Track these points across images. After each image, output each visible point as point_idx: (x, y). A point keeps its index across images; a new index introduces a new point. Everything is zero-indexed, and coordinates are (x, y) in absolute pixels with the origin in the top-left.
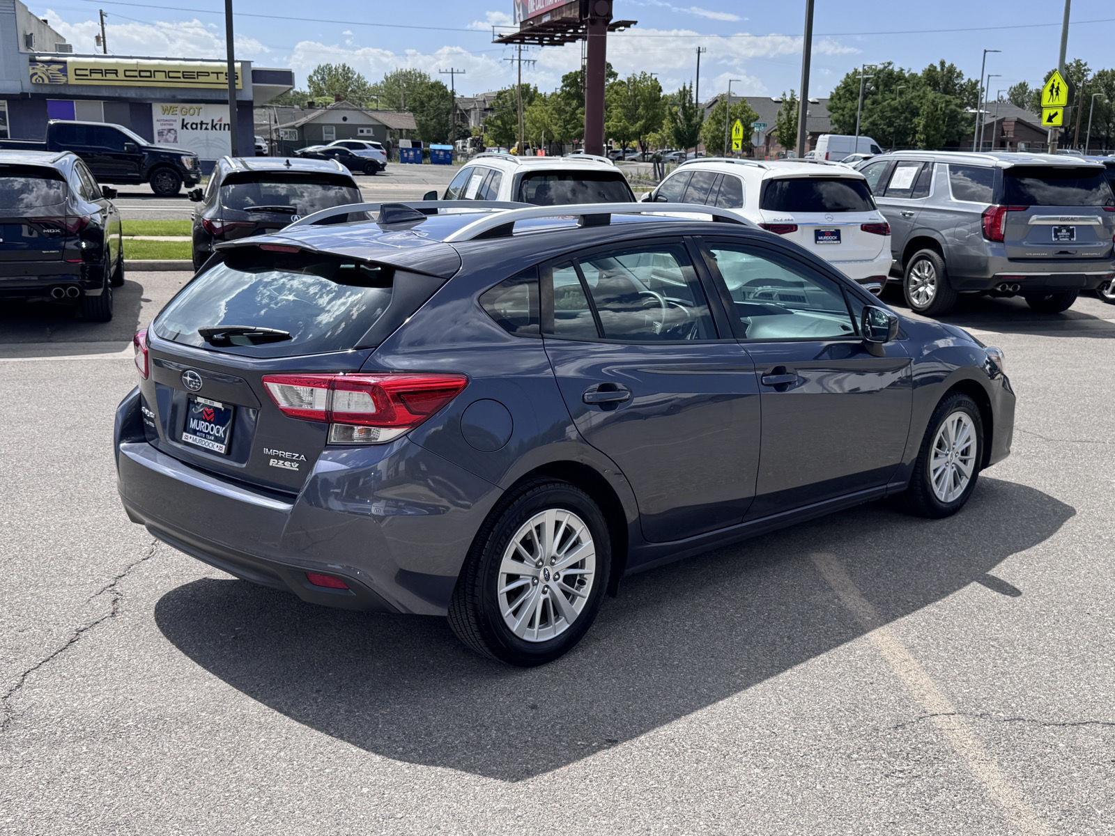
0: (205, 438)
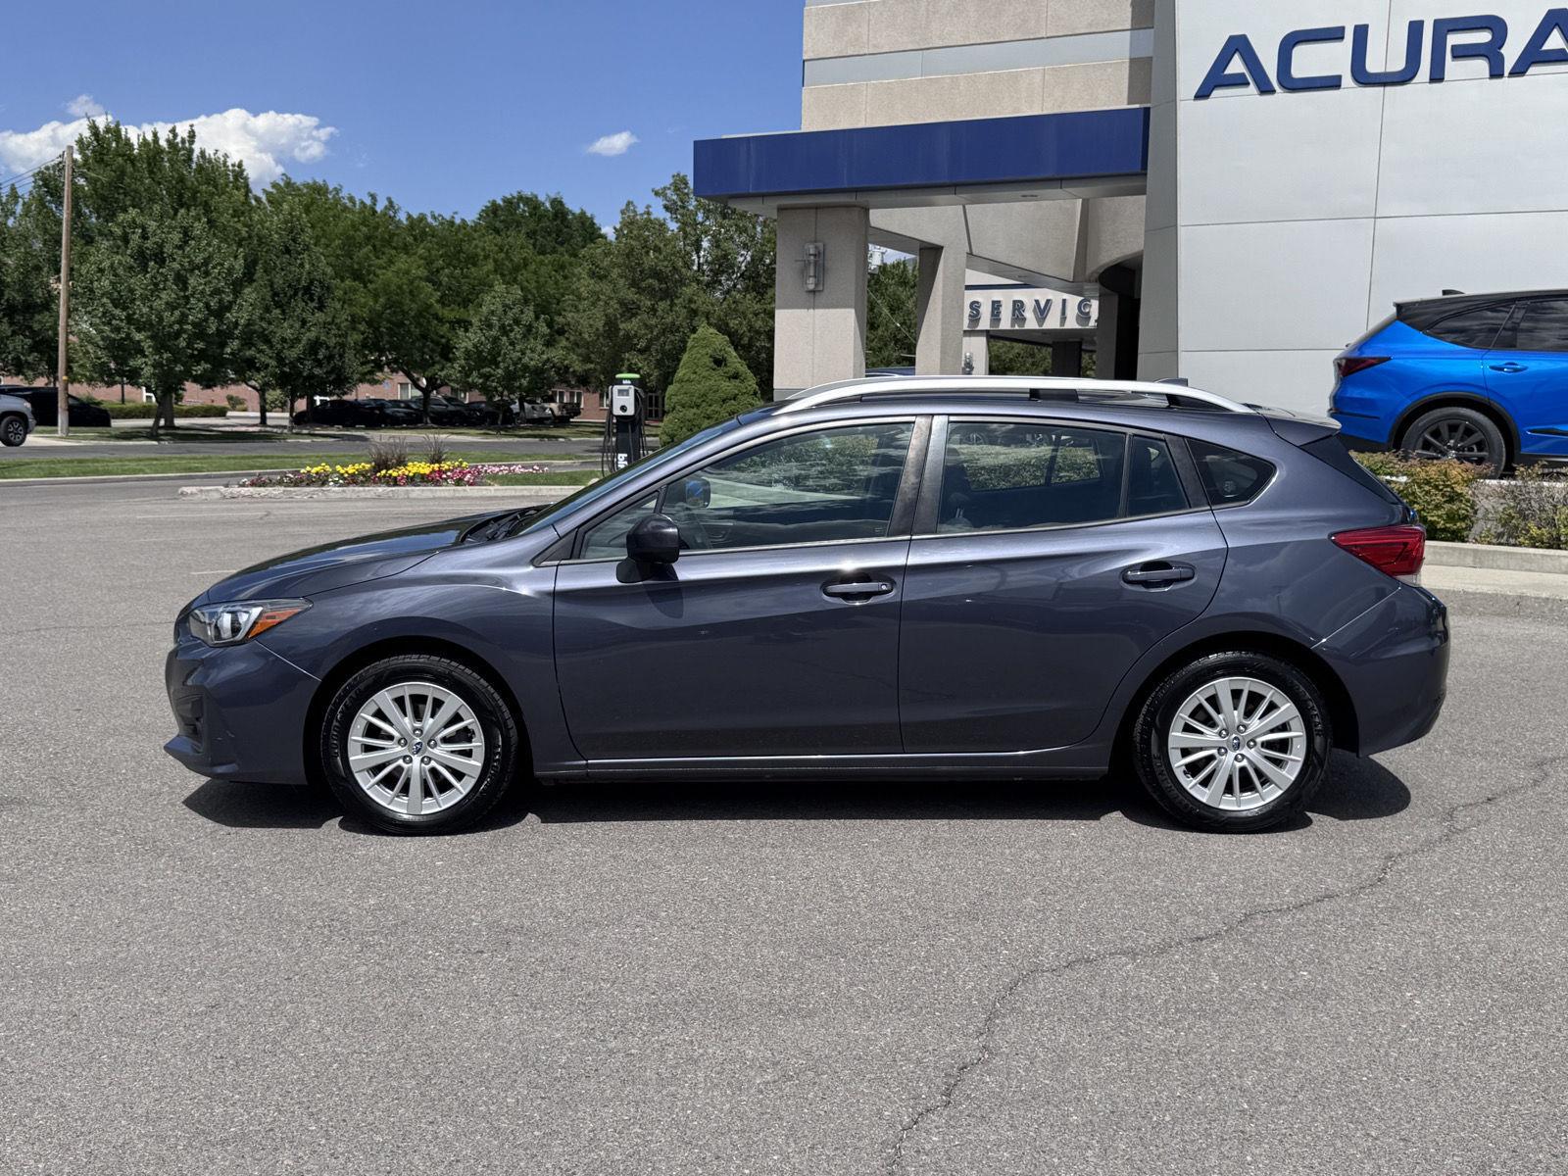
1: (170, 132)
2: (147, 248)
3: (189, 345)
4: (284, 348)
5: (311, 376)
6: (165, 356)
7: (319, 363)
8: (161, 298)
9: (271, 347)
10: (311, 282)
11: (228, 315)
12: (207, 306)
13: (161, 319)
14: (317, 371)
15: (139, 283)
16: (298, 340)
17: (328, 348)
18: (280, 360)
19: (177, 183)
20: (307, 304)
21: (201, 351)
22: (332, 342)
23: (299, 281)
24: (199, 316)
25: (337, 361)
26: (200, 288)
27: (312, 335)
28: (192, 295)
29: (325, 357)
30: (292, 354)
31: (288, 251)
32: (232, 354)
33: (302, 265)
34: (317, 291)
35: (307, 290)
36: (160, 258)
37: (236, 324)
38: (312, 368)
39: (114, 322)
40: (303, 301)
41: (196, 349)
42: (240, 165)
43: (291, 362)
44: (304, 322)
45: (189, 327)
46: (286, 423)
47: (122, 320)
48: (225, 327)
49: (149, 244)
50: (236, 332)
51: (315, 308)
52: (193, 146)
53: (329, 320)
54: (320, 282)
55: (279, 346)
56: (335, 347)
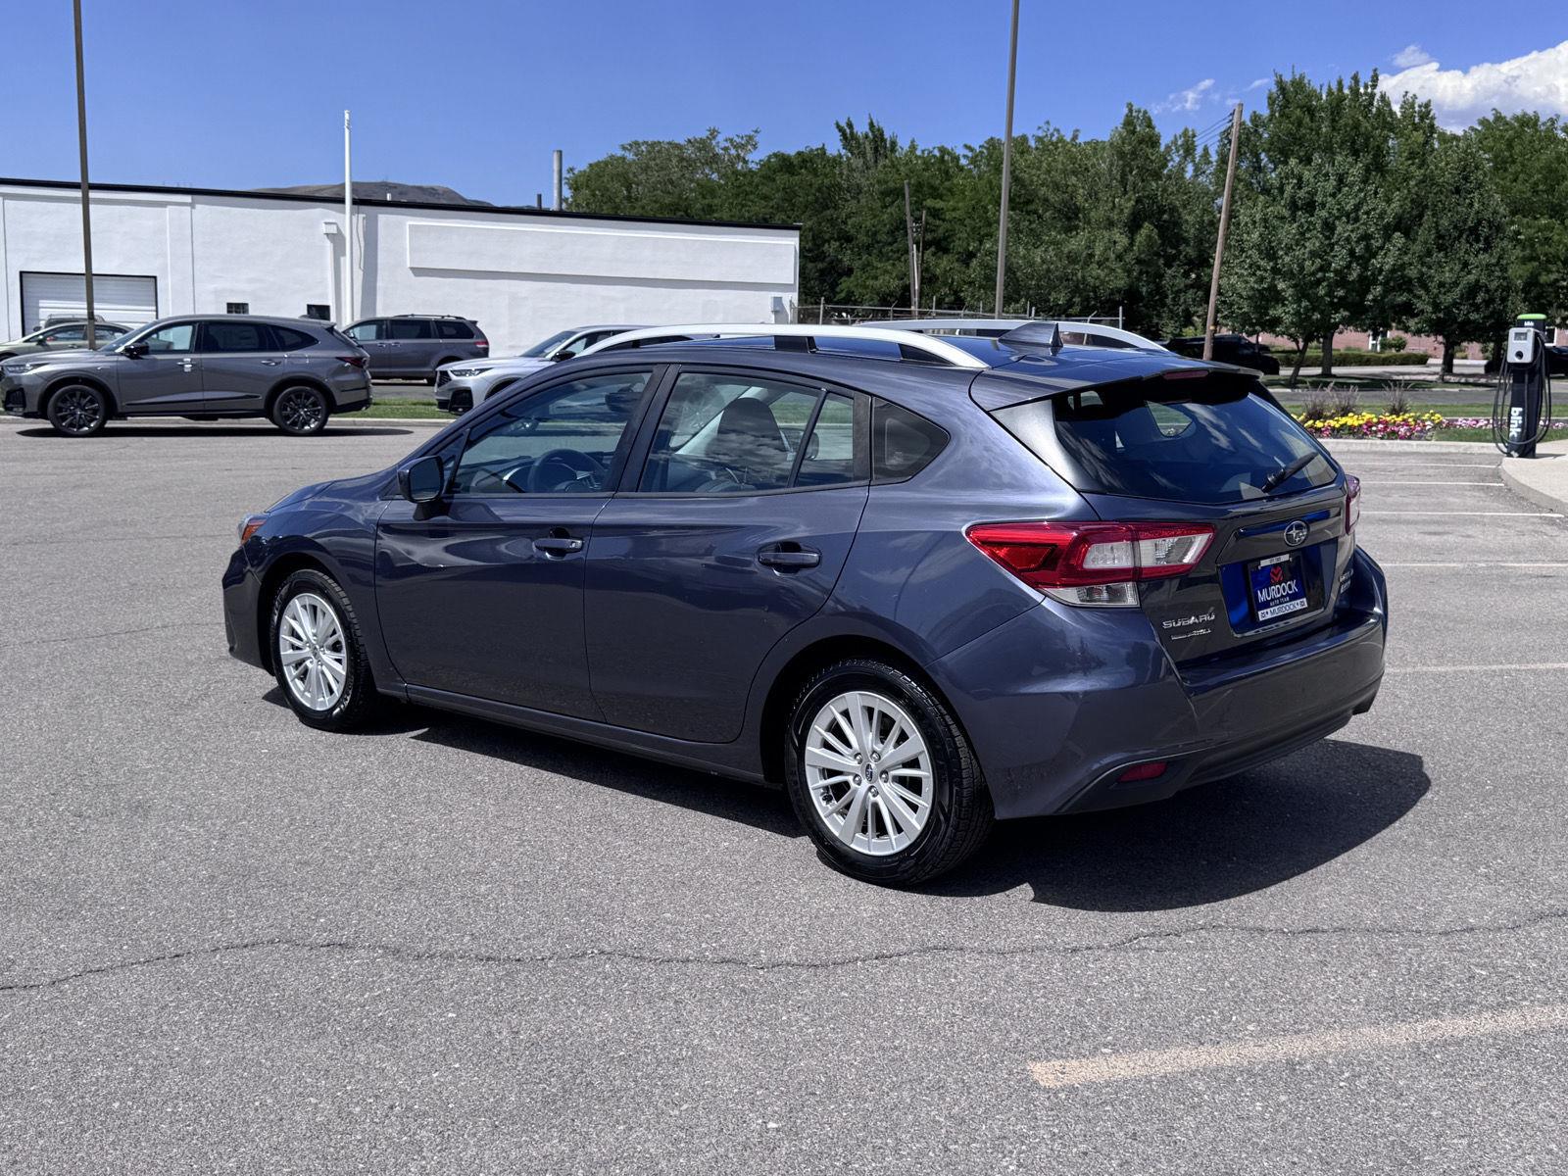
0: (1280, 603)
1: (1352, 78)
2: (1300, 198)
3: (1330, 293)
4: (1440, 292)
5: (1468, 322)
6: (1303, 304)
7: (1477, 308)
8: (1306, 248)
9: (1427, 291)
10: (1479, 223)
11: (1374, 261)
12: (1352, 253)
13: (1302, 268)
14: (1474, 316)
15: (1287, 232)
16: (1456, 284)
17: (1488, 291)
18: (1436, 307)
19: (1352, 130)
20: (1471, 245)
21: (1341, 298)
22: (1493, 285)
23: (1465, 221)
24: (1341, 263)
25: (1497, 305)
26: (1346, 235)
27: (1472, 278)
28: (1337, 243)
29: (1484, 301)
30: (1447, 299)
31: (1458, 191)
32: (1374, 300)
33: (1471, 205)
34: (1485, 231)
35: (1474, 231)
36: (1310, 207)
37: (1381, 270)
38: (1469, 313)
39: (1258, 273)
40: (1468, 242)
41: (1336, 297)
42: (1427, 105)
43: (1446, 307)
44: (1466, 264)
45: (1332, 275)
46: (1482, 371)
47: (1266, 270)
48: (1369, 273)
49: (1302, 193)
50: (1380, 278)
51: (1480, 249)
52: (1375, 91)
53: (1494, 261)
54: (1489, 222)
55: (1435, 291)
56: (1496, 290)
